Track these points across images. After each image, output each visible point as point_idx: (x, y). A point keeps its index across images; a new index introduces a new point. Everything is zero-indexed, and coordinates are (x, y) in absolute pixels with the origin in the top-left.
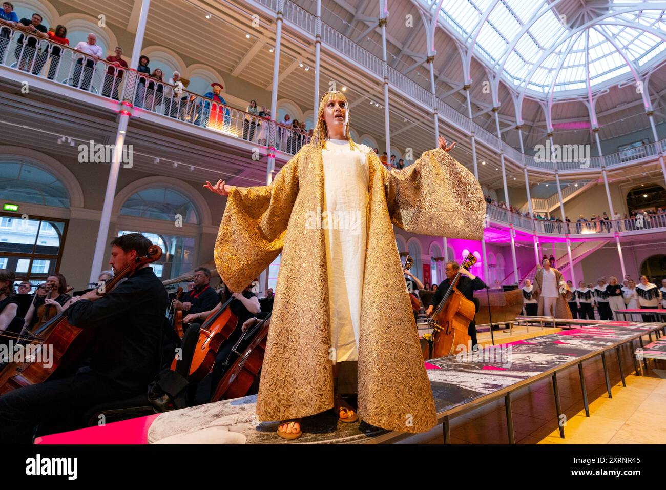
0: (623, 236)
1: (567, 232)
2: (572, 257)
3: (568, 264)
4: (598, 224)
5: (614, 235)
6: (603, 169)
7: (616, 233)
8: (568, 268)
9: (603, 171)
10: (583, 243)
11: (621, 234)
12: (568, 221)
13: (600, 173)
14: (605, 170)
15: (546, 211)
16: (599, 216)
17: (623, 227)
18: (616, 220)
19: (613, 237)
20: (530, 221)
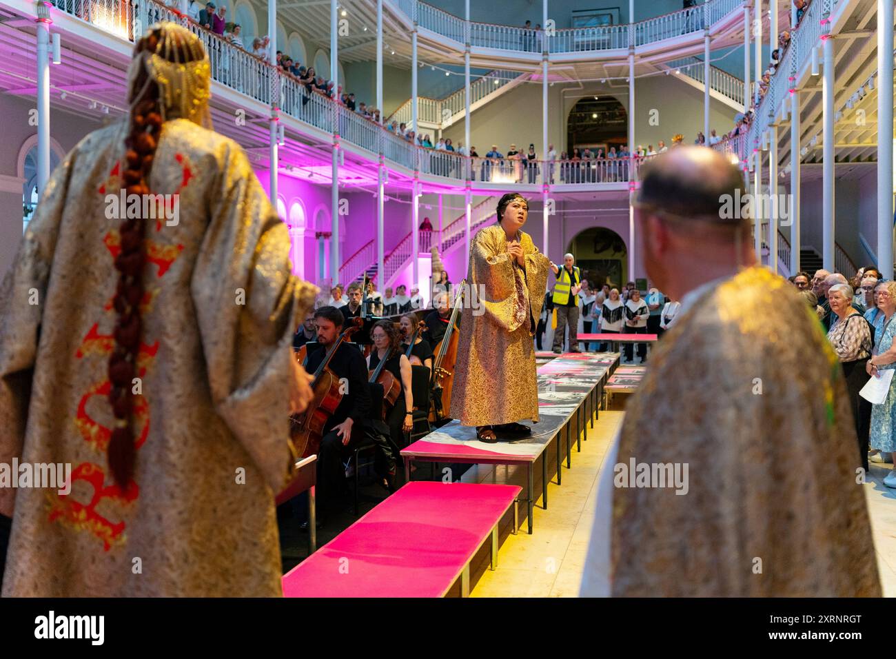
0: (555, 193)
1: (469, 177)
2: (471, 222)
3: (463, 234)
4: (517, 165)
5: (541, 190)
6: (545, 57)
7: (545, 184)
8: (461, 244)
9: (544, 60)
10: (489, 198)
11: (552, 188)
12: (474, 154)
13: (537, 64)
14: (547, 60)
15: (437, 127)
16: (522, 150)
17: (557, 175)
18: (548, 162)
19: (538, 193)
20: (411, 148)
